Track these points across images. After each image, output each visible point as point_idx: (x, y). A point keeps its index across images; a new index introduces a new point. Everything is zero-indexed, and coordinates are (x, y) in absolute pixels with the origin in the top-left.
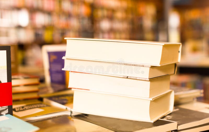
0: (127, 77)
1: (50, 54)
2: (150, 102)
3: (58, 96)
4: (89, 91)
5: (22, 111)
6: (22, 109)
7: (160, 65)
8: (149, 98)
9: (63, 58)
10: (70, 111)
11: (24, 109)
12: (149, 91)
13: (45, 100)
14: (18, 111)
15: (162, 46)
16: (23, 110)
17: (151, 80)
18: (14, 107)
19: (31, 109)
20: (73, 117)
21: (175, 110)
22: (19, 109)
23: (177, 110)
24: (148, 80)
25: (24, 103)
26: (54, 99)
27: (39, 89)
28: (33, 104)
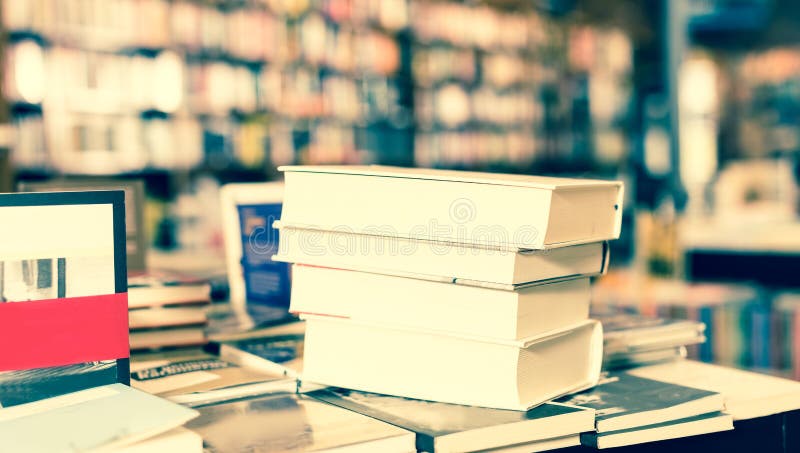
0: (454, 281)
1: (242, 210)
2: (518, 350)
3: (265, 340)
4: (348, 319)
5: (156, 378)
6: (157, 374)
7: (543, 248)
8: (517, 340)
9: (276, 224)
10: (295, 379)
11: (162, 373)
12: (516, 320)
13: (225, 350)
14: (145, 379)
15: (551, 192)
16: (161, 377)
17: (519, 288)
18: (134, 367)
19: (181, 373)
20: (304, 396)
21: (606, 381)
22: (149, 374)
23: (614, 379)
24: (512, 288)
25: (165, 357)
26: (250, 347)
27: (209, 317)
28: (188, 362)
